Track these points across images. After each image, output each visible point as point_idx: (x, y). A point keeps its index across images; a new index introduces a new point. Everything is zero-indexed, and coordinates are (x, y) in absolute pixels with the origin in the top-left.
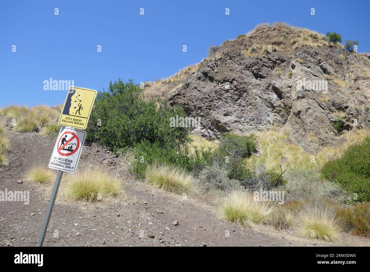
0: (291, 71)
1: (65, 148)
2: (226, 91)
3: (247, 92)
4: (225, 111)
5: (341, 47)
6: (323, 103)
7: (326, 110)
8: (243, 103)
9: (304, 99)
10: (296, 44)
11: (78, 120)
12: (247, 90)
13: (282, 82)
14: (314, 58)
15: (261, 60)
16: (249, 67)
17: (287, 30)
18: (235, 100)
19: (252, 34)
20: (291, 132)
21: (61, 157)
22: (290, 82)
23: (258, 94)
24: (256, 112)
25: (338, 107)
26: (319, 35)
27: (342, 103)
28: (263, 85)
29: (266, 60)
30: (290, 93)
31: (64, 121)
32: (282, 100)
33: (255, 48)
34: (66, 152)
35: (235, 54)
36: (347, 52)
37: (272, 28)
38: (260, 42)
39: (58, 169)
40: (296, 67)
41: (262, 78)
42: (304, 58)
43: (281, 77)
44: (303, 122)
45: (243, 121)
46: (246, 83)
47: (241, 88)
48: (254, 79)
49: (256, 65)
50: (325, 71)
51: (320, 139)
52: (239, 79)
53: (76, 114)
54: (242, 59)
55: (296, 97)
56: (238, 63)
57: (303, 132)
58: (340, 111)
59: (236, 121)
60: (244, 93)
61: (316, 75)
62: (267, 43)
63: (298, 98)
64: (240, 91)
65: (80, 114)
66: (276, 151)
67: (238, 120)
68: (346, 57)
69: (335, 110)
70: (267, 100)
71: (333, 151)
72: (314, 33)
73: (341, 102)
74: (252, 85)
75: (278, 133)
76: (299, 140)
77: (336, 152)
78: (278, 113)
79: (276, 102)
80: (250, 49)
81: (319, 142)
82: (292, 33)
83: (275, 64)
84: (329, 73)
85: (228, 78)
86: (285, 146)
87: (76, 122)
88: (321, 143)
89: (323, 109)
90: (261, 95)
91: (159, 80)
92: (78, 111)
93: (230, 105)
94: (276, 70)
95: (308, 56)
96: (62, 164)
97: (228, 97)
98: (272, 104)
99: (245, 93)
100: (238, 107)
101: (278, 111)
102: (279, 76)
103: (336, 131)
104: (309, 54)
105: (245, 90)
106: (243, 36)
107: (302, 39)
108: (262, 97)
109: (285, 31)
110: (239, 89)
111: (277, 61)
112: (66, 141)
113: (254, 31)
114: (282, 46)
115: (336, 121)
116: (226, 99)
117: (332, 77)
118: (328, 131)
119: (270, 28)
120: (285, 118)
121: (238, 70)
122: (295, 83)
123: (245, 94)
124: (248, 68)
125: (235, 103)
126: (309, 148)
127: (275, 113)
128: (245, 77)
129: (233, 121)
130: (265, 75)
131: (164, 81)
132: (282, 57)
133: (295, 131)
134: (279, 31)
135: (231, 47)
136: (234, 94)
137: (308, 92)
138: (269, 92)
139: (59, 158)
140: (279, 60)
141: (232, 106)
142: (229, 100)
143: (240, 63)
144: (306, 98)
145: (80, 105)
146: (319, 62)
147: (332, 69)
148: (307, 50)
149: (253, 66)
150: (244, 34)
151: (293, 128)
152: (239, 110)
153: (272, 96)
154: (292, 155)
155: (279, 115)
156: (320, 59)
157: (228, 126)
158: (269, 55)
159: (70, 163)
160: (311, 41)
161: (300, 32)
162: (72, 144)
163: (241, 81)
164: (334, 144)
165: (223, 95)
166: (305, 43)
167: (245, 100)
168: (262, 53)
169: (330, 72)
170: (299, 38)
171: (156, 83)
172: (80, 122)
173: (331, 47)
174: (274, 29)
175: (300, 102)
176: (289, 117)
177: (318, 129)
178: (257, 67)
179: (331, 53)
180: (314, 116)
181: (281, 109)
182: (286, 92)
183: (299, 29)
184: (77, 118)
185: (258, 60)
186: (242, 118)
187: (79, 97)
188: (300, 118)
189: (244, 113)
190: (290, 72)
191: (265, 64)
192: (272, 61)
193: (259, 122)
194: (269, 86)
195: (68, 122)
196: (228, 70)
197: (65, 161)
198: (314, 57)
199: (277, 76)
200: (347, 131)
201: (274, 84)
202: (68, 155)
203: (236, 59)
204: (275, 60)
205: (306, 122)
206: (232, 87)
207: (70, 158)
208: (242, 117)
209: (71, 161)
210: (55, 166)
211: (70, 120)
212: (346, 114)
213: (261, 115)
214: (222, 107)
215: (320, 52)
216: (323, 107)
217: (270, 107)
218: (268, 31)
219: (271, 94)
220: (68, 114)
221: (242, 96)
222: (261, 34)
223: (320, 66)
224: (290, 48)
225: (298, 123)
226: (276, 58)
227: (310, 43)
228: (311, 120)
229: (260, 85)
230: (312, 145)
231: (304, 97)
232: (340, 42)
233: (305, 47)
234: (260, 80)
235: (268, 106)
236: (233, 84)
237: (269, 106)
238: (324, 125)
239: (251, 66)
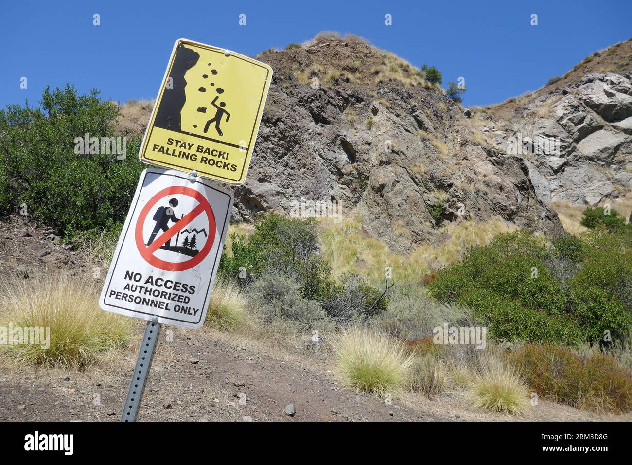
0: (372, 118)
1: (172, 244)
2: (264, 138)
3: (300, 143)
4: (260, 173)
5: (442, 92)
6: (418, 176)
7: (421, 186)
8: (293, 163)
9: (390, 165)
10: (380, 75)
11: (215, 153)
12: (301, 141)
13: (358, 134)
14: (405, 102)
15: (325, 92)
16: (306, 101)
17: (366, 51)
18: (278, 155)
19: (311, 47)
20: (366, 217)
21: (157, 273)
22: (369, 136)
23: (317, 150)
24: (313, 180)
25: (438, 184)
26: (411, 67)
27: (445, 178)
28: (326, 135)
29: (333, 94)
30: (369, 154)
31: (162, 150)
32: (355, 164)
33: (317, 70)
34: (177, 258)
35: (282, 75)
36: (450, 101)
37: (343, 42)
38: (324, 62)
39: (147, 318)
40: (379, 112)
41: (326, 124)
42: (391, 100)
43: (356, 125)
44: (387, 203)
45: (291, 194)
46: (300, 128)
47: (291, 136)
48: (313, 123)
49: (318, 100)
50: (421, 125)
51: (413, 232)
52: (288, 120)
53: (206, 131)
54: (295, 85)
55: (377, 162)
56: (288, 91)
57: (386, 219)
58: (441, 190)
59: (278, 193)
60: (295, 146)
61: (409, 129)
62: (334, 65)
63: (382, 163)
64: (289, 141)
65: (220, 132)
66: (348, 248)
67: (281, 191)
68: (448, 108)
69: (433, 188)
70: (332, 161)
71: (433, 251)
72: (405, 62)
73: (443, 176)
74: (309, 134)
75: (348, 218)
76: (380, 231)
77: (437, 254)
78: (348, 185)
79: (346, 166)
80: (308, 71)
81: (412, 237)
82: (373, 56)
83: (347, 104)
84: (426, 130)
85: (270, 116)
86: (360, 241)
87: (210, 157)
88: (415, 238)
89: (417, 184)
90: (322, 152)
91: (135, 102)
92: (213, 124)
93: (270, 164)
94: (348, 114)
95: (398, 98)
96: (163, 300)
97: (267, 149)
98: (339, 170)
99: (297, 146)
100: (284, 168)
101: (348, 181)
102: (352, 123)
103: (434, 222)
104: (398, 94)
105: (297, 141)
106: (297, 47)
107: (389, 68)
108: (323, 155)
109: (361, 52)
110: (287, 137)
111: (350, 99)
112: (175, 220)
113: (314, 41)
114: (358, 75)
115: (434, 206)
116: (264, 152)
117: (430, 136)
118: (423, 220)
119: (341, 41)
120: (358, 195)
121: (287, 103)
122: (376, 139)
123: (296, 148)
124: (303, 102)
125: (278, 160)
126: (397, 245)
127: (342, 184)
128: (298, 117)
129: (274, 192)
130: (331, 119)
131: (144, 106)
132: (359, 93)
133: (373, 217)
134: (354, 49)
135: (277, 61)
136: (278, 144)
137: (396, 155)
138: (336, 149)
139: (151, 277)
140: (353, 96)
141: (273, 166)
142: (269, 155)
143: (291, 92)
144: (394, 164)
145: (218, 103)
146: (413, 110)
147: (430, 123)
148: (396, 87)
149: (312, 100)
150: (299, 44)
151: (370, 212)
152: (284, 174)
153: (340, 156)
154: (373, 257)
155: (349, 188)
156: (415, 106)
157: (265, 201)
158: (338, 86)
159: (187, 294)
160: (401, 75)
161: (384, 57)
162: (195, 230)
163: (291, 124)
164: (433, 241)
165: (259, 145)
166: (393, 76)
167: (295, 158)
168: (327, 81)
169: (427, 128)
170: (384, 67)
171: (129, 108)
172: (224, 161)
173: (427, 88)
174: (346, 45)
175: (384, 170)
176: (365, 193)
177: (410, 216)
178: (319, 104)
179: (429, 99)
180: (404, 195)
181: (352, 178)
182: (362, 152)
183: (383, 52)
184: (212, 146)
185: (321, 91)
186: (288, 188)
187: (212, 78)
188: (382, 196)
189: (292, 180)
190: (369, 120)
191: (331, 100)
192: (342, 96)
193: (316, 197)
194: (336, 138)
195: (177, 153)
196: (271, 102)
197: (174, 289)
198: (406, 100)
199: (348, 123)
200: (449, 221)
201: (345, 136)
202: (182, 267)
203: (285, 85)
204: (346, 97)
205: (392, 203)
206: (276, 132)
207: (187, 277)
208: (289, 186)
209: (192, 290)
210: (132, 305)
211: (182, 149)
212: (449, 196)
213: (321, 185)
214: (255, 165)
215: (414, 95)
216: (417, 182)
217: (335, 174)
218: (337, 45)
219: (338, 152)
220: (178, 129)
221: (291, 150)
222: (326, 48)
223: (414, 116)
224: (370, 80)
225: (378, 204)
226: (349, 93)
227: (400, 76)
228: (399, 200)
229: (322, 134)
230: (402, 240)
231: (390, 164)
232: (440, 83)
233: (394, 82)
234: (323, 126)
235: (332, 172)
236: (277, 128)
237: (334, 172)
238: (417, 209)
239: (309, 100)
